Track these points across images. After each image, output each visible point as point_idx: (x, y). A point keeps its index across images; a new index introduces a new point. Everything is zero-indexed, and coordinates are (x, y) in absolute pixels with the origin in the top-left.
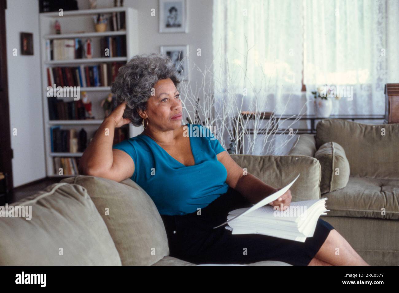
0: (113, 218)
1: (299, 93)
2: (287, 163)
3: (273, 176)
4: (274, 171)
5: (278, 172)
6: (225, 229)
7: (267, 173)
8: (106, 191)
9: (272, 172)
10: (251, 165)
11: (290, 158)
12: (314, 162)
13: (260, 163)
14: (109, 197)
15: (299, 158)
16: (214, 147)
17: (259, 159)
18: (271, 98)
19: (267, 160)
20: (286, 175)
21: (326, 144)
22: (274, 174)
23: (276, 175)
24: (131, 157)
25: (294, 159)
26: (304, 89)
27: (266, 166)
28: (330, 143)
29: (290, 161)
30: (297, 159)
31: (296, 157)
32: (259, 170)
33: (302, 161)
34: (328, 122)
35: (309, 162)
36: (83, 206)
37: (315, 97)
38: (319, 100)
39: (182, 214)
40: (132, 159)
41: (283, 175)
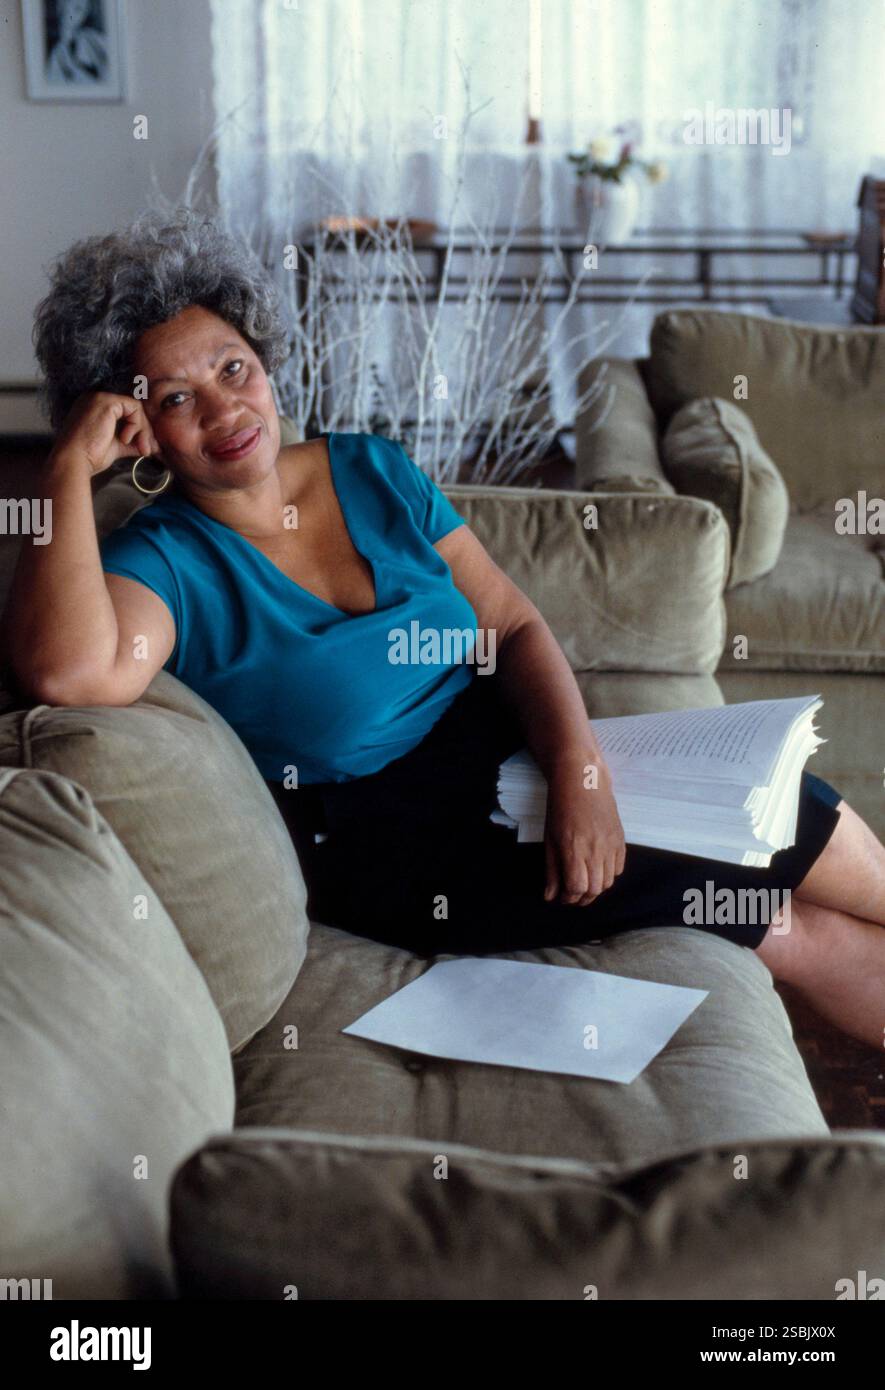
0: (168, 868)
1: (517, 150)
2: (621, 524)
3: (578, 573)
4: (579, 554)
5: (593, 558)
6: (491, 821)
7: (557, 563)
8: (136, 775)
9: (572, 555)
10: (501, 535)
11: (629, 505)
12: (710, 519)
13: (527, 524)
14: (146, 794)
15: (657, 506)
16: (423, 523)
17: (525, 509)
18: (422, 168)
19: (550, 513)
20: (619, 565)
21: (695, 409)
22: (581, 564)
23: (588, 569)
24: (164, 601)
25: (641, 509)
26: (533, 134)
27: (553, 535)
28: (707, 402)
29: (629, 517)
30: (651, 508)
31: (648, 502)
32: (527, 552)
33: (670, 518)
34: (690, 323)
35: (693, 521)
36: (100, 870)
37: (581, 174)
38: (595, 182)
39: (340, 779)
40: (164, 604)
41: (611, 568)
